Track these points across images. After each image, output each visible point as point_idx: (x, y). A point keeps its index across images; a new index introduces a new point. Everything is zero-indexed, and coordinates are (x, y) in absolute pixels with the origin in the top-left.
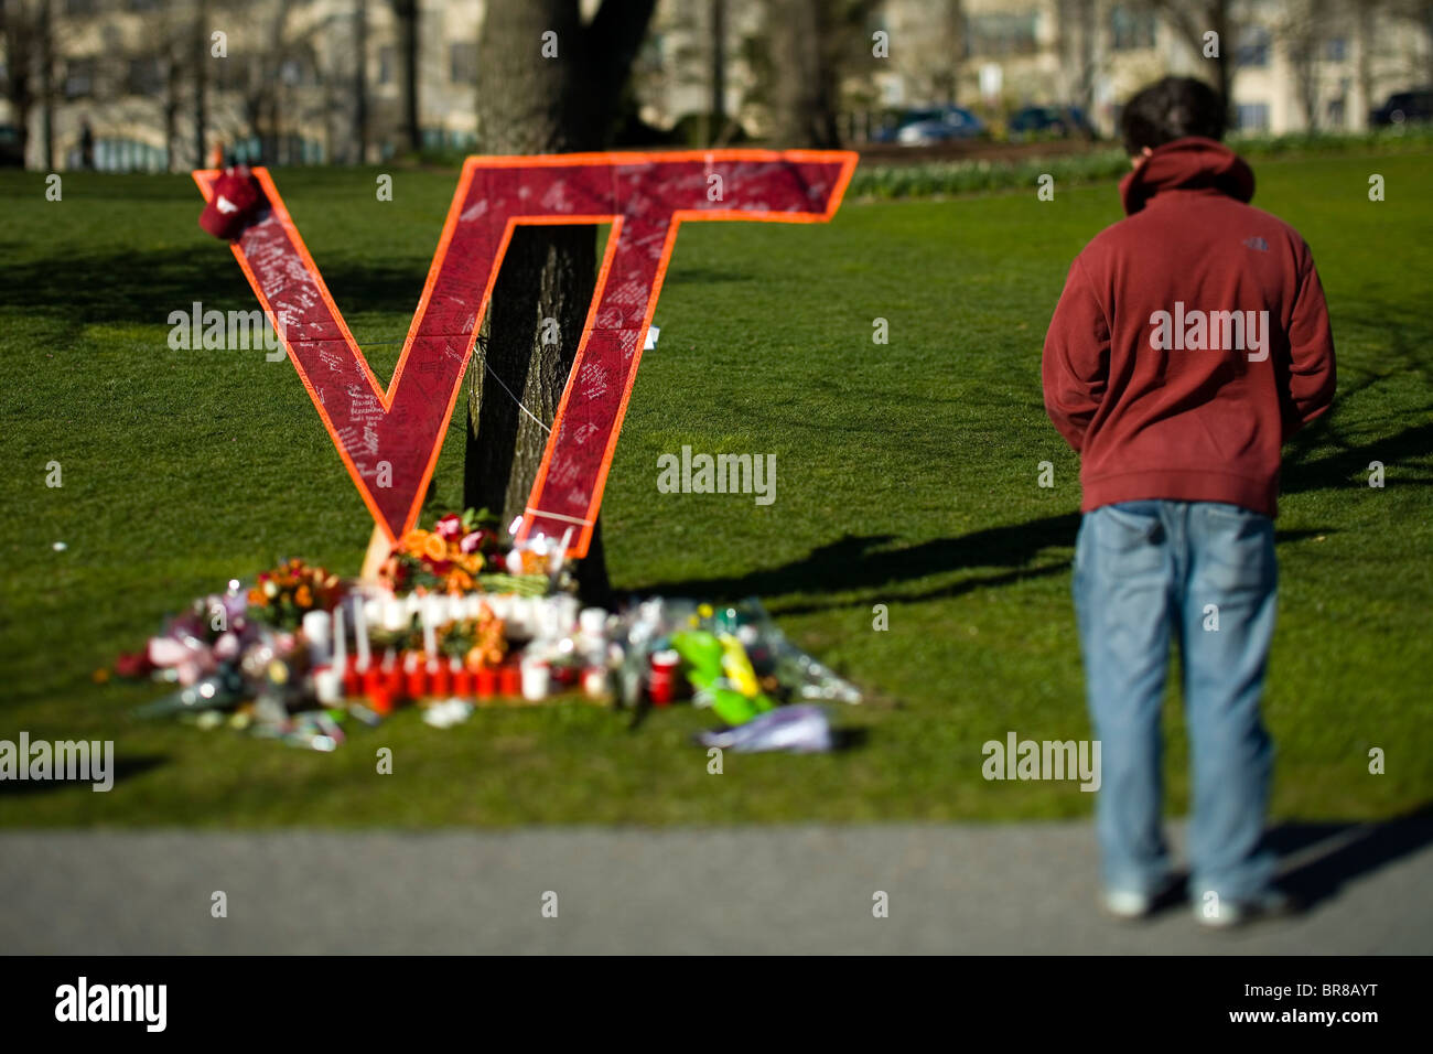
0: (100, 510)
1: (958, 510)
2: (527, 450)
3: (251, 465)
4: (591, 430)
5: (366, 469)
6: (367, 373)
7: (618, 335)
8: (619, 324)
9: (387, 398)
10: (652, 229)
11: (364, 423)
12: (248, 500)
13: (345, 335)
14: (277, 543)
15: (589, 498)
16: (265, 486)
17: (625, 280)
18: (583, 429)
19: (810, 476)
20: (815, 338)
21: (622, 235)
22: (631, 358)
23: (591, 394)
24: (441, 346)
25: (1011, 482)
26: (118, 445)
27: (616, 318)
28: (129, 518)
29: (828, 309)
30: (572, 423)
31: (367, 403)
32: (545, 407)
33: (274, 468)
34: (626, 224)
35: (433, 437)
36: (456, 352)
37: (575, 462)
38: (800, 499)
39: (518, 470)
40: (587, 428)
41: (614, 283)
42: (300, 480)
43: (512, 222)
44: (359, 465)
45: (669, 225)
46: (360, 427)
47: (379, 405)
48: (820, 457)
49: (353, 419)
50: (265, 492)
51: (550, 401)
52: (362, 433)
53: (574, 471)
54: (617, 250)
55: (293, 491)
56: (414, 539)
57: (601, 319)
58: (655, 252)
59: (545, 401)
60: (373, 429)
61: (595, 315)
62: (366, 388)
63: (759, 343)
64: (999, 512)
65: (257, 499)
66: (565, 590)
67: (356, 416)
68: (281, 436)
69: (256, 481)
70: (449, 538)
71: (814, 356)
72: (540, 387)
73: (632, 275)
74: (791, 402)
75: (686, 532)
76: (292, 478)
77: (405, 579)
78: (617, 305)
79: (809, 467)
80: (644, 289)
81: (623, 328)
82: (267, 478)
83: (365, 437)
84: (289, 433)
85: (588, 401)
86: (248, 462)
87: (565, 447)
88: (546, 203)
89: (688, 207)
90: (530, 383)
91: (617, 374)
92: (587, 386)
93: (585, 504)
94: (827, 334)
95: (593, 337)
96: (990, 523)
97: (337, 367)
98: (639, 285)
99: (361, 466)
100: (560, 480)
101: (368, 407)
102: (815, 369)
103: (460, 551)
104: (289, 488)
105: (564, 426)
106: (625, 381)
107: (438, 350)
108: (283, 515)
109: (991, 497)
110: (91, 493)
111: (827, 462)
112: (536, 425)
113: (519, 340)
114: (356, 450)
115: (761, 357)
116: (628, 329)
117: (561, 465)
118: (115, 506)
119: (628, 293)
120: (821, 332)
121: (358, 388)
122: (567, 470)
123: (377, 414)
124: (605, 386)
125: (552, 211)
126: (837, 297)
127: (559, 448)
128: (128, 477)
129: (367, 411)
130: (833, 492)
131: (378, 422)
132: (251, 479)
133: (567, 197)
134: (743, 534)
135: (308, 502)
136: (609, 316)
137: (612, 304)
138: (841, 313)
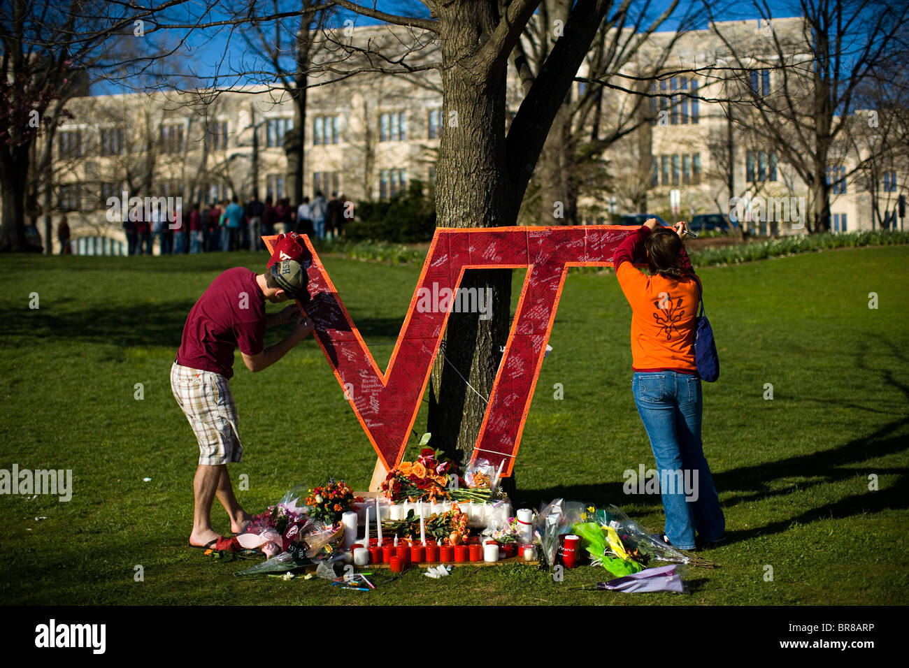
0: (166, 459)
1: (715, 457)
2: (470, 411)
3: (254, 432)
4: (514, 397)
5: (371, 423)
6: (372, 362)
7: (530, 338)
8: (531, 332)
9: (385, 378)
10: (551, 273)
11: (371, 394)
12: (259, 452)
13: (358, 339)
14: (286, 477)
15: (513, 440)
16: (267, 444)
17: (535, 304)
18: (509, 397)
19: (615, 438)
20: (594, 356)
21: (532, 276)
22: (539, 353)
23: (514, 375)
24: (419, 345)
25: (742, 440)
26: (164, 420)
27: (529, 327)
28: (185, 463)
29: (597, 339)
30: (502, 394)
31: (372, 381)
32: (482, 384)
33: (269, 434)
34: (535, 269)
35: (413, 403)
36: (428, 348)
37: (504, 418)
38: (612, 451)
39: (465, 425)
40: (512, 397)
41: (528, 306)
42: (288, 441)
43: (464, 268)
44: (367, 420)
45: (562, 270)
46: (367, 396)
47: (379, 382)
48: (618, 427)
49: (363, 391)
50: (268, 448)
51: (485, 380)
52: (369, 400)
53: (503, 424)
54: (530, 285)
55: (286, 447)
56: (403, 467)
57: (520, 328)
58: (553, 286)
59: (482, 380)
60: (376, 397)
61: (516, 326)
62: (371, 371)
63: (558, 359)
64: (740, 458)
65: (264, 452)
66: (501, 498)
67: (365, 389)
68: (268, 415)
69: (260, 441)
70: (428, 466)
71: (596, 367)
72: (478, 371)
73: (539, 301)
74: (590, 394)
75: (545, 471)
76: (284, 440)
77: (400, 492)
78: (530, 319)
79: (613, 432)
80: (546, 310)
81: (533, 334)
82: (267, 439)
83: (371, 403)
84: (272, 413)
85: (512, 380)
86: (251, 430)
87: (498, 408)
88: (485, 255)
89: (575, 259)
90: (472, 369)
91: (530, 362)
92: (512, 370)
93: (511, 444)
94: (601, 353)
95: (515, 339)
96: (737, 465)
97: (353, 358)
98: (544, 307)
99: (369, 421)
100: (495, 429)
101: (373, 383)
102: (599, 374)
103: (435, 473)
104: (283, 445)
105: (497, 395)
106: (535, 367)
107: (417, 347)
108: (285, 461)
109: (733, 449)
110: (157, 448)
111: (622, 430)
112: (476, 395)
113: (466, 342)
114: (365, 411)
115: (562, 367)
116: (537, 335)
117: (495, 420)
118: (175, 455)
119: (537, 313)
120: (597, 352)
121: (366, 372)
122: (499, 422)
123: (378, 388)
124: (522, 370)
125: (489, 261)
126: (600, 332)
127: (494, 409)
128: (177, 439)
129: (372, 386)
130: (632, 447)
131: (379, 393)
132: (257, 440)
133: (497, 253)
134: (582, 472)
135: (298, 453)
136: (524, 326)
137: (527, 319)
138: (606, 341)
